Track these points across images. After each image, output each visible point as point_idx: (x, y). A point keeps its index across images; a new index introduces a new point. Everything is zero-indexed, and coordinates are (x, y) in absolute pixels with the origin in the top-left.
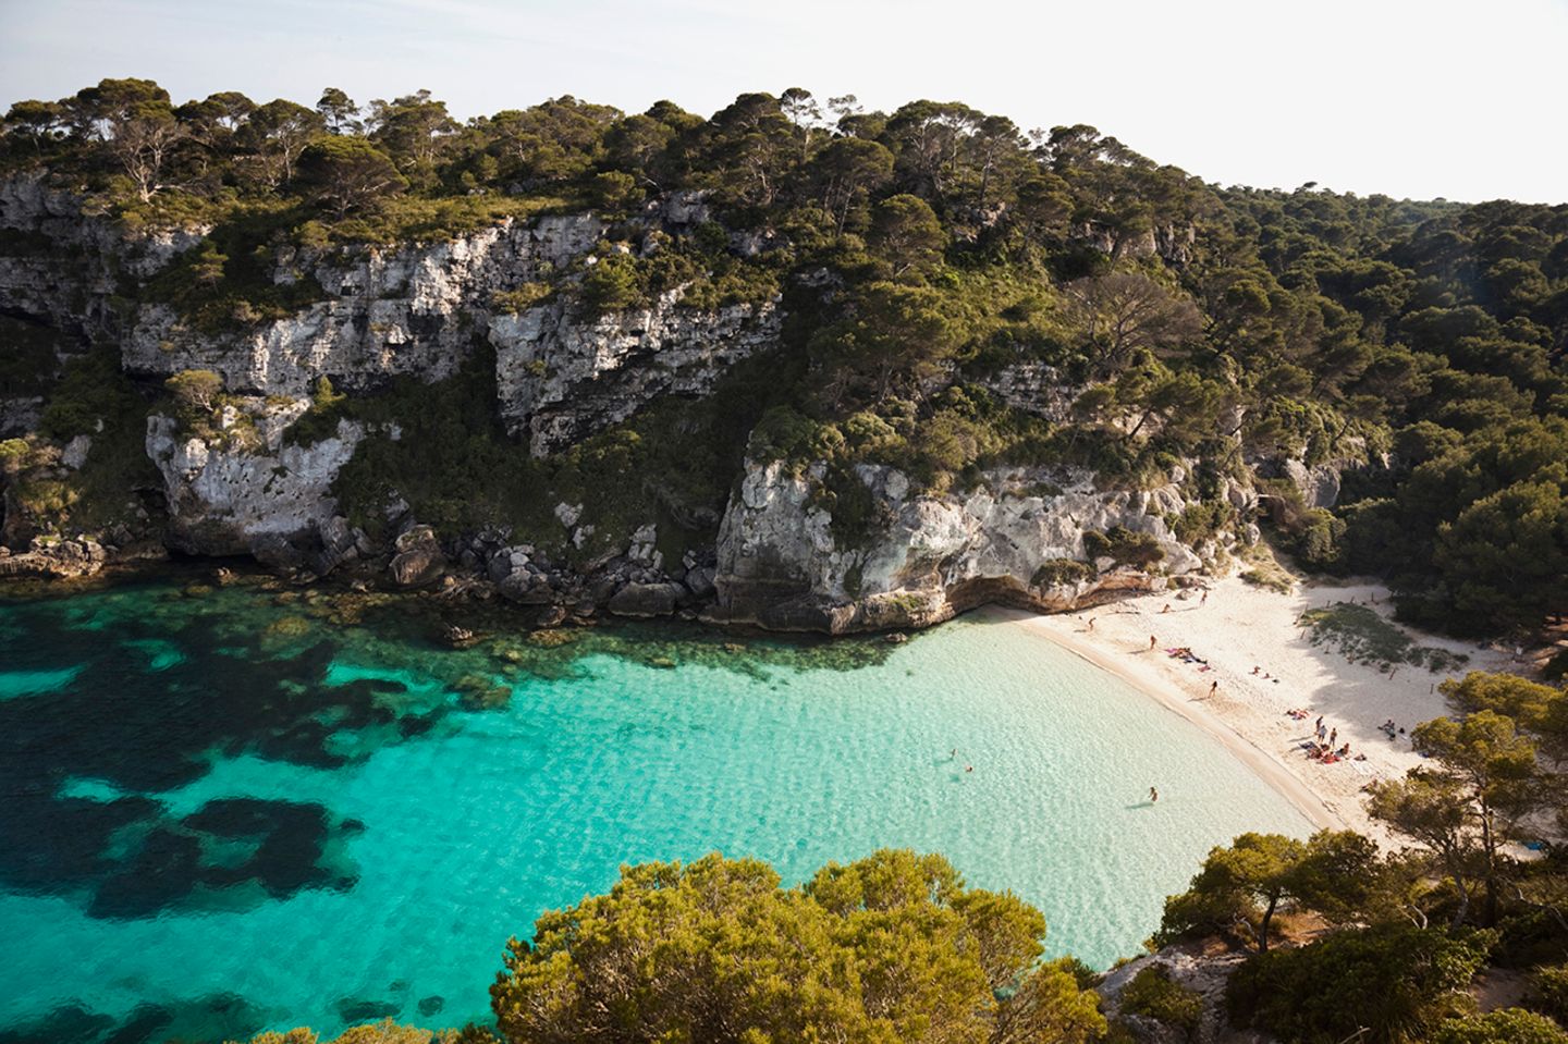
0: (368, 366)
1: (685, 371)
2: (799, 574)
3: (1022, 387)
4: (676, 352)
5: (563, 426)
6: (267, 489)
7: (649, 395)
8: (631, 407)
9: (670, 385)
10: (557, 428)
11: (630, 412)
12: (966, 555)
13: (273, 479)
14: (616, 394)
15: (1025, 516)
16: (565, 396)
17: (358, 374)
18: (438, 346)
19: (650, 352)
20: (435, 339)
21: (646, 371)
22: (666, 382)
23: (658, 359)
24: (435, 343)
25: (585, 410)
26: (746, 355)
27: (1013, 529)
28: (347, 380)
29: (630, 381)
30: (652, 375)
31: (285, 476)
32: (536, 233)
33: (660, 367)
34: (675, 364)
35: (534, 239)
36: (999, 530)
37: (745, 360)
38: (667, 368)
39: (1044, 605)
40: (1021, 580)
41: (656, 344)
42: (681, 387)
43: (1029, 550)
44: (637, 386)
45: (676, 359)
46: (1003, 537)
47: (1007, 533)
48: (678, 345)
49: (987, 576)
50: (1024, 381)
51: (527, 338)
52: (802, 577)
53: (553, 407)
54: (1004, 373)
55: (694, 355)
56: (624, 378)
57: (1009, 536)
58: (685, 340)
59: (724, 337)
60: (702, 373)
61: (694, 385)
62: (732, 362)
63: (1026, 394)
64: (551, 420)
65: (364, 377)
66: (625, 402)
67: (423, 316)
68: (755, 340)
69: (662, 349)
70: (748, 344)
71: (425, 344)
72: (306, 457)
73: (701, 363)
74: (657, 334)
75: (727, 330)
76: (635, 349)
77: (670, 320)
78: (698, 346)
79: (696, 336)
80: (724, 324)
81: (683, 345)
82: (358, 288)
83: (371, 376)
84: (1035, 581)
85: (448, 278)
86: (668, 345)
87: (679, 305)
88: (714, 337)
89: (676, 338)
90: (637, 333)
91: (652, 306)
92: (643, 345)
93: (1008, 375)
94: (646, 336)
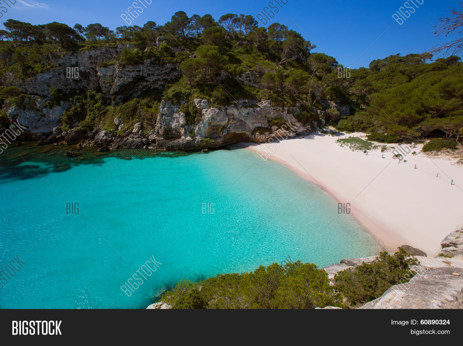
0: (69, 86)
1: (154, 82)
2: (178, 133)
3: (249, 79)
4: (151, 77)
5: (120, 99)
6: (39, 120)
7: (144, 89)
8: (139, 93)
9: (151, 86)
10: (118, 99)
11: (139, 94)
12: (229, 126)
13: (41, 118)
14: (135, 89)
15: (248, 114)
16: (119, 90)
17: (67, 89)
18: (90, 81)
19: (143, 77)
20: (89, 79)
21: (143, 82)
22: (150, 86)
23: (146, 79)
24: (89, 80)
25: (126, 94)
26: (173, 78)
27: (244, 118)
28: (64, 91)
29: (138, 86)
30: (145, 84)
31: (45, 117)
32: (117, 49)
33: (147, 81)
34: (152, 80)
35: (117, 51)
36: (240, 119)
37: (173, 79)
38: (149, 82)
39: (256, 141)
40: (248, 133)
41: (145, 75)
42: (154, 87)
43: (250, 124)
44: (140, 87)
45: (151, 79)
46: (242, 121)
47: (243, 120)
48: (152, 75)
49: (237, 132)
50: (249, 77)
51: (109, 74)
52: (179, 134)
53: (116, 94)
54: (242, 75)
55: (156, 78)
56: (137, 84)
57: (244, 120)
58: (154, 73)
59: (166, 73)
60: (159, 83)
61: (157, 86)
62: (169, 80)
63: (250, 81)
64: (116, 97)
65: (69, 90)
66: (137, 91)
67: (84, 72)
68: (176, 74)
69: (147, 76)
70: (174, 75)
71: (86, 80)
72: (51, 111)
73: (159, 80)
74: (145, 72)
75: (166, 71)
76: (138, 76)
77: (149, 68)
78: (158, 75)
79: (157, 72)
80: (166, 69)
81: (153, 75)
82: (63, 64)
83: (71, 89)
84: (252, 134)
85: (90, 61)
86: (149, 75)
87: (151, 63)
88: (163, 72)
89: (151, 73)
90: (139, 71)
91: (143, 64)
92: (141, 75)
93: (244, 75)
94: (141, 72)
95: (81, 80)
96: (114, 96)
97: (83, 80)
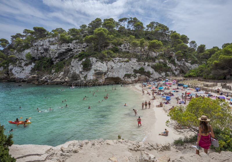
1: (77, 52)
3: (125, 47)
5: (58, 60)
7: (71, 56)
8: (68, 58)
12: (108, 73)
13: (22, 71)
14: (66, 56)
15: (121, 66)
16: (58, 56)
19: (71, 50)
22: (74, 54)
23: (73, 50)
25: (61, 58)
28: (35, 58)
30: (71, 53)
31: (24, 70)
33: (73, 52)
34: (75, 51)
40: (121, 78)
41: (72, 48)
42: (76, 54)
43: (122, 72)
44: (69, 54)
46: (117, 70)
49: (113, 77)
53: (57, 58)
55: (78, 50)
60: (79, 52)
62: (85, 51)
63: (126, 49)
67: (45, 49)
71: (46, 53)
72: (27, 68)
74: (72, 47)
75: (84, 46)
76: (68, 48)
77: (74, 45)
78: (79, 48)
79: (79, 47)
81: (76, 48)
82: (37, 45)
83: (38, 57)
84: (123, 78)
85: (49, 43)
86: (74, 48)
87: (76, 42)
88: (82, 47)
89: (75, 47)
91: (71, 43)
92: (70, 48)
93: (122, 46)
94: (70, 47)
95: (44, 52)
96: (55, 59)
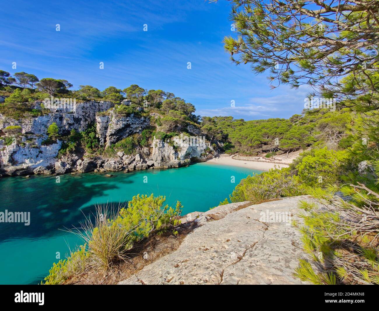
0: (63, 128)
1: (136, 128)
5: (114, 138)
6: (37, 156)
7: (130, 133)
8: (127, 135)
9: (133, 131)
12: (192, 153)
13: (39, 154)
14: (124, 132)
16: (115, 132)
17: (60, 130)
18: (80, 125)
19: (130, 125)
20: (80, 123)
21: (129, 128)
23: (131, 126)
25: (119, 135)
29: (127, 130)
30: (131, 129)
31: (42, 153)
33: (132, 128)
34: (134, 127)
39: (202, 161)
41: (131, 124)
42: (136, 131)
43: (199, 152)
44: (128, 131)
45: (134, 126)
49: (194, 157)
51: (105, 122)
55: (137, 126)
56: (125, 129)
59: (141, 123)
60: (139, 129)
64: (112, 137)
65: (62, 131)
66: (125, 134)
67: (77, 118)
68: (146, 124)
71: (77, 124)
72: (48, 148)
73: (138, 127)
74: (131, 121)
75: (142, 122)
76: (127, 124)
77: (133, 119)
78: (138, 124)
79: (137, 122)
80: (141, 121)
81: (135, 124)
83: (64, 131)
84: (200, 157)
85: (83, 110)
86: (133, 124)
87: (134, 116)
88: (140, 123)
89: (134, 122)
90: (128, 121)
91: (130, 117)
94: (129, 122)
95: (73, 124)
97: (75, 124)
